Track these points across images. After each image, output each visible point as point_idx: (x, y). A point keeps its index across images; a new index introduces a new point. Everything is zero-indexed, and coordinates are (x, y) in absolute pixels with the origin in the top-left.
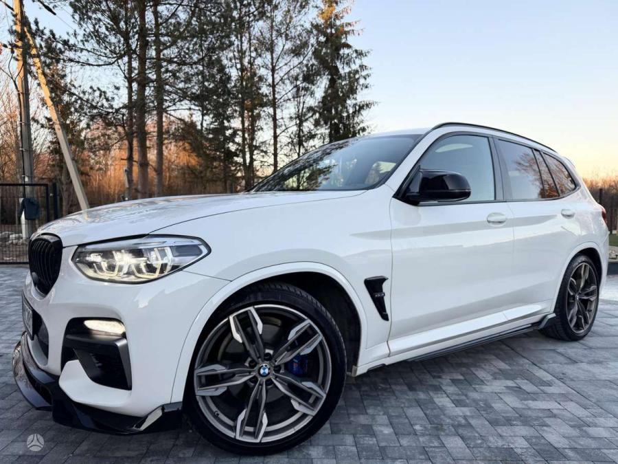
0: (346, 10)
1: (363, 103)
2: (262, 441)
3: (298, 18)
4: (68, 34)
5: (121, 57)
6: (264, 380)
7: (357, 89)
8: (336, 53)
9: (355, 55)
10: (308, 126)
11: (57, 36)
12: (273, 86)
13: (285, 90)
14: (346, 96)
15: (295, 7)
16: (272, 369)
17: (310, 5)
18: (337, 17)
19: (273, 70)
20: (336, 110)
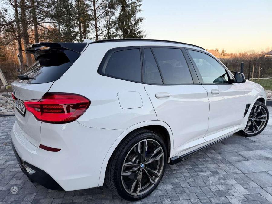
1: (139, 19)
7: (135, 12)
10: (113, 30)
12: (95, 10)
13: (100, 12)
14: (130, 16)
19: (94, 2)
20: (126, 22)
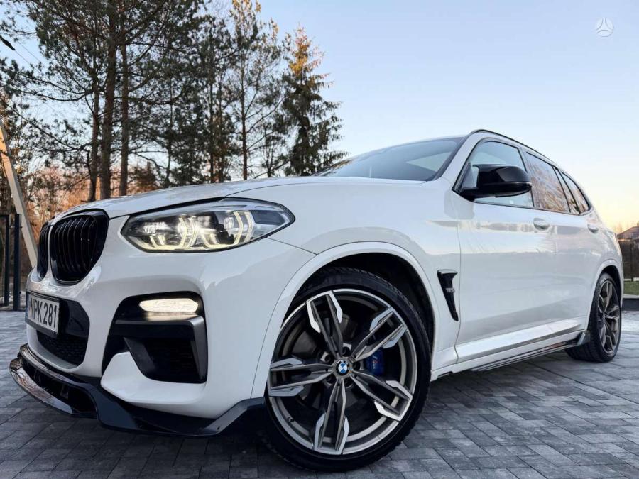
0: (315, 63)
1: (334, 153)
2: (344, 453)
3: (269, 69)
4: (32, 65)
5: (87, 92)
6: (342, 379)
7: (328, 139)
8: (306, 106)
9: (325, 107)
11: (20, 67)
12: (244, 133)
13: (257, 138)
14: (318, 146)
15: (266, 58)
16: (351, 365)
17: (282, 56)
18: (306, 70)
19: (244, 118)
20: (308, 160)
